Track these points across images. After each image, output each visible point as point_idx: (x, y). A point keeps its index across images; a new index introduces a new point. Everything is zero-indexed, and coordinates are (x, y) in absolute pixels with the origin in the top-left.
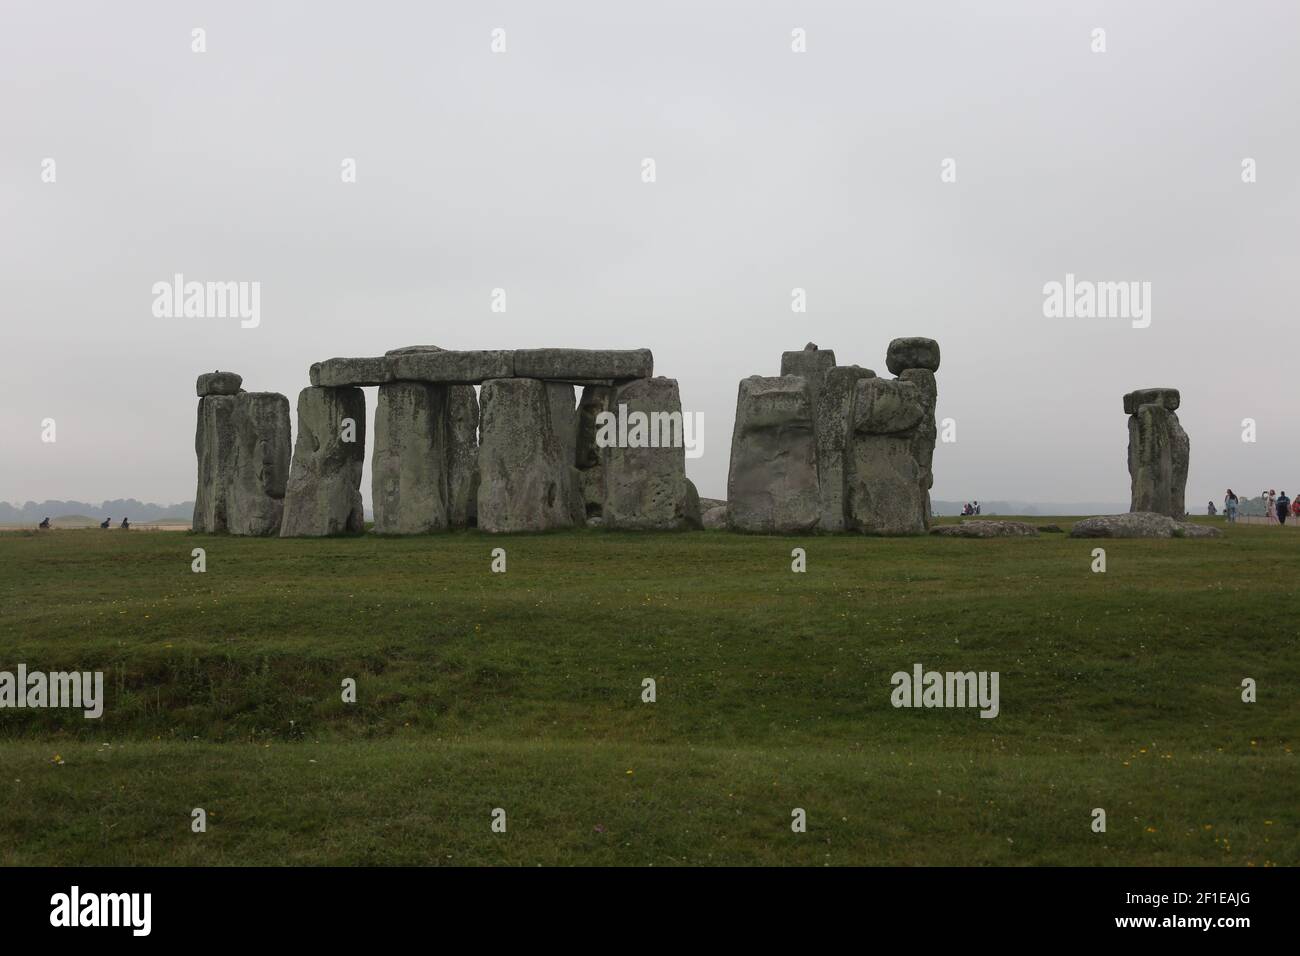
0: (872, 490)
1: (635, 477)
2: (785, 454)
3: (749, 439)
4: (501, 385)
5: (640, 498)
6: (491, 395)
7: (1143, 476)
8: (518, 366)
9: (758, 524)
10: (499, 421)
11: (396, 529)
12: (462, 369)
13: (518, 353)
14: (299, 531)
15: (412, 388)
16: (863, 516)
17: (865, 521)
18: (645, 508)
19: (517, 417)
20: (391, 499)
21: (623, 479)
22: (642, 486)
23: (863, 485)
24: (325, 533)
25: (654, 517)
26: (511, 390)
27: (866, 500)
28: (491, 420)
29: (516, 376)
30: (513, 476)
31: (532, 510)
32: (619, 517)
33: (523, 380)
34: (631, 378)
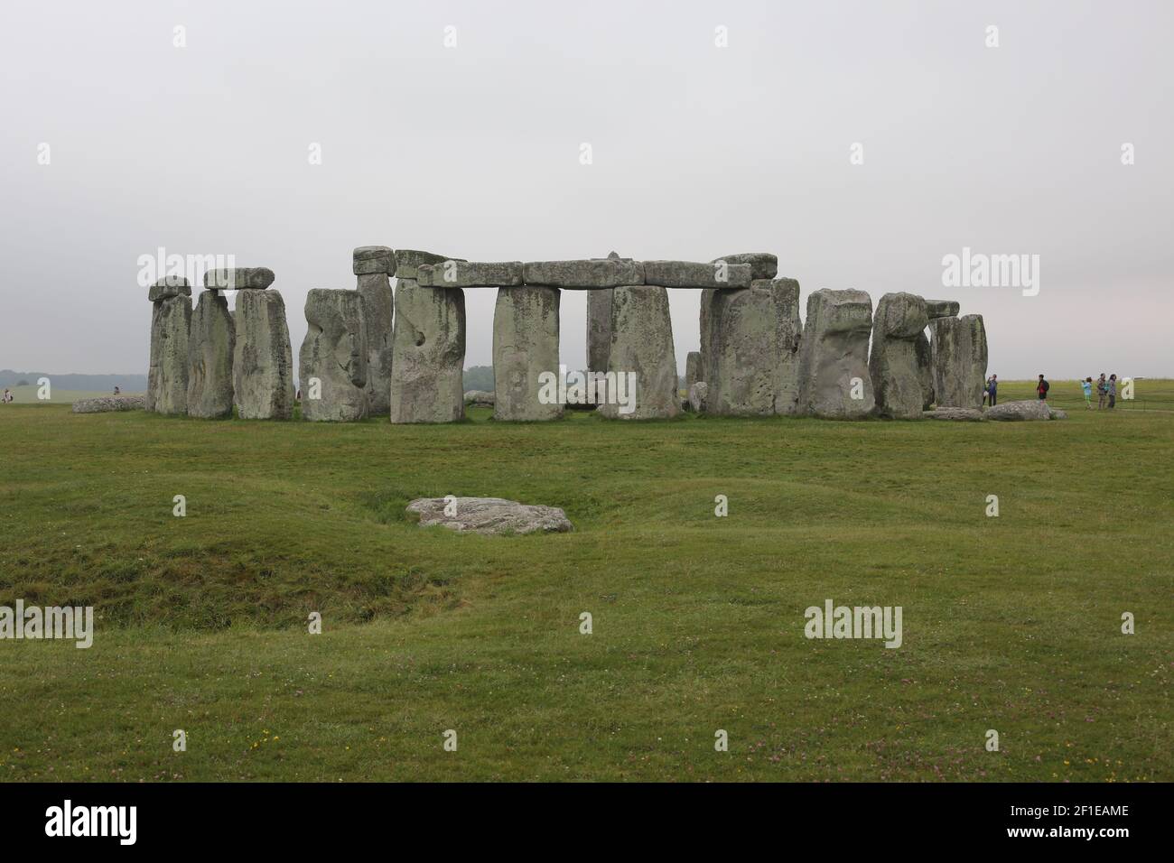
0: (899, 383)
1: (745, 372)
2: (849, 354)
3: (827, 342)
4: (635, 292)
5: (748, 390)
6: (625, 300)
7: (975, 370)
8: (650, 276)
9: (833, 411)
10: (633, 322)
11: (523, 416)
12: (595, 277)
13: (648, 264)
14: (416, 418)
15: (540, 291)
16: (892, 404)
17: (894, 408)
18: (753, 399)
19: (649, 319)
20: (518, 389)
21: (735, 373)
22: (751, 379)
23: (894, 380)
24: (450, 419)
25: (758, 405)
26: (643, 296)
27: (895, 392)
28: (625, 322)
29: (646, 284)
30: (647, 371)
31: (664, 400)
32: (733, 406)
33: (653, 288)
34: (740, 288)
